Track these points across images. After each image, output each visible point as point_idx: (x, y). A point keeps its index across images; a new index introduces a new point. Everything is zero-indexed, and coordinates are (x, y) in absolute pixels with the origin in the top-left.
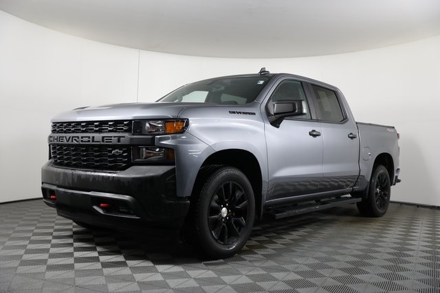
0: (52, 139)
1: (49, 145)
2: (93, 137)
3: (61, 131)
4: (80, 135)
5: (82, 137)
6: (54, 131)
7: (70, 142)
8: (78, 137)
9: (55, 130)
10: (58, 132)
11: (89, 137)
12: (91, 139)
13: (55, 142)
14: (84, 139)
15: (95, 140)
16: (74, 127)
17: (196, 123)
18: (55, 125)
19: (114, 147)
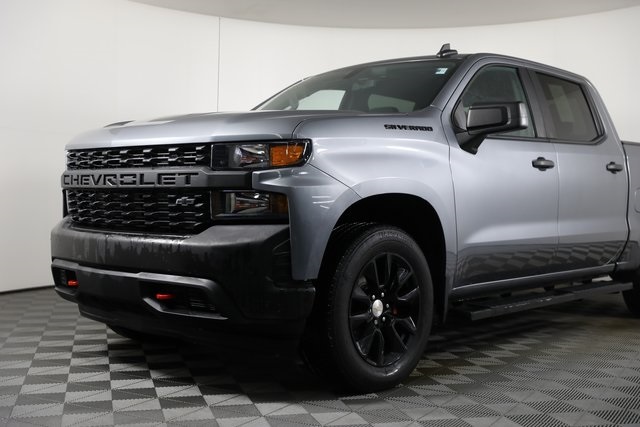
0: (68, 180)
1: (64, 191)
2: (142, 175)
3: (85, 166)
4: (118, 171)
5: (122, 176)
6: (71, 166)
7: (101, 185)
8: (115, 176)
9: (74, 164)
10: (79, 167)
11: (134, 176)
12: (138, 179)
13: (75, 185)
14: (126, 179)
15: (146, 180)
16: (106, 157)
17: (325, 146)
18: (74, 155)
19: (180, 192)
